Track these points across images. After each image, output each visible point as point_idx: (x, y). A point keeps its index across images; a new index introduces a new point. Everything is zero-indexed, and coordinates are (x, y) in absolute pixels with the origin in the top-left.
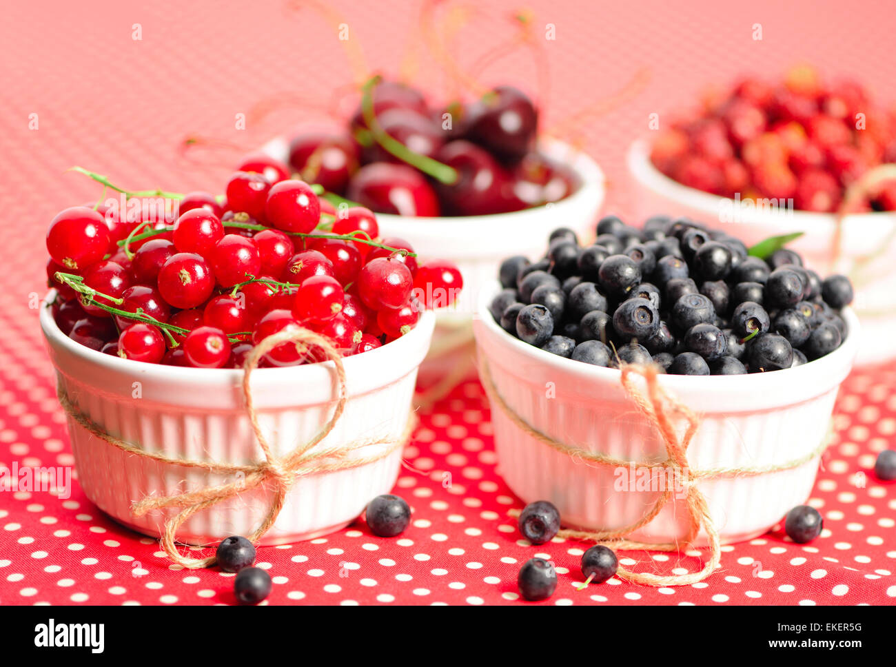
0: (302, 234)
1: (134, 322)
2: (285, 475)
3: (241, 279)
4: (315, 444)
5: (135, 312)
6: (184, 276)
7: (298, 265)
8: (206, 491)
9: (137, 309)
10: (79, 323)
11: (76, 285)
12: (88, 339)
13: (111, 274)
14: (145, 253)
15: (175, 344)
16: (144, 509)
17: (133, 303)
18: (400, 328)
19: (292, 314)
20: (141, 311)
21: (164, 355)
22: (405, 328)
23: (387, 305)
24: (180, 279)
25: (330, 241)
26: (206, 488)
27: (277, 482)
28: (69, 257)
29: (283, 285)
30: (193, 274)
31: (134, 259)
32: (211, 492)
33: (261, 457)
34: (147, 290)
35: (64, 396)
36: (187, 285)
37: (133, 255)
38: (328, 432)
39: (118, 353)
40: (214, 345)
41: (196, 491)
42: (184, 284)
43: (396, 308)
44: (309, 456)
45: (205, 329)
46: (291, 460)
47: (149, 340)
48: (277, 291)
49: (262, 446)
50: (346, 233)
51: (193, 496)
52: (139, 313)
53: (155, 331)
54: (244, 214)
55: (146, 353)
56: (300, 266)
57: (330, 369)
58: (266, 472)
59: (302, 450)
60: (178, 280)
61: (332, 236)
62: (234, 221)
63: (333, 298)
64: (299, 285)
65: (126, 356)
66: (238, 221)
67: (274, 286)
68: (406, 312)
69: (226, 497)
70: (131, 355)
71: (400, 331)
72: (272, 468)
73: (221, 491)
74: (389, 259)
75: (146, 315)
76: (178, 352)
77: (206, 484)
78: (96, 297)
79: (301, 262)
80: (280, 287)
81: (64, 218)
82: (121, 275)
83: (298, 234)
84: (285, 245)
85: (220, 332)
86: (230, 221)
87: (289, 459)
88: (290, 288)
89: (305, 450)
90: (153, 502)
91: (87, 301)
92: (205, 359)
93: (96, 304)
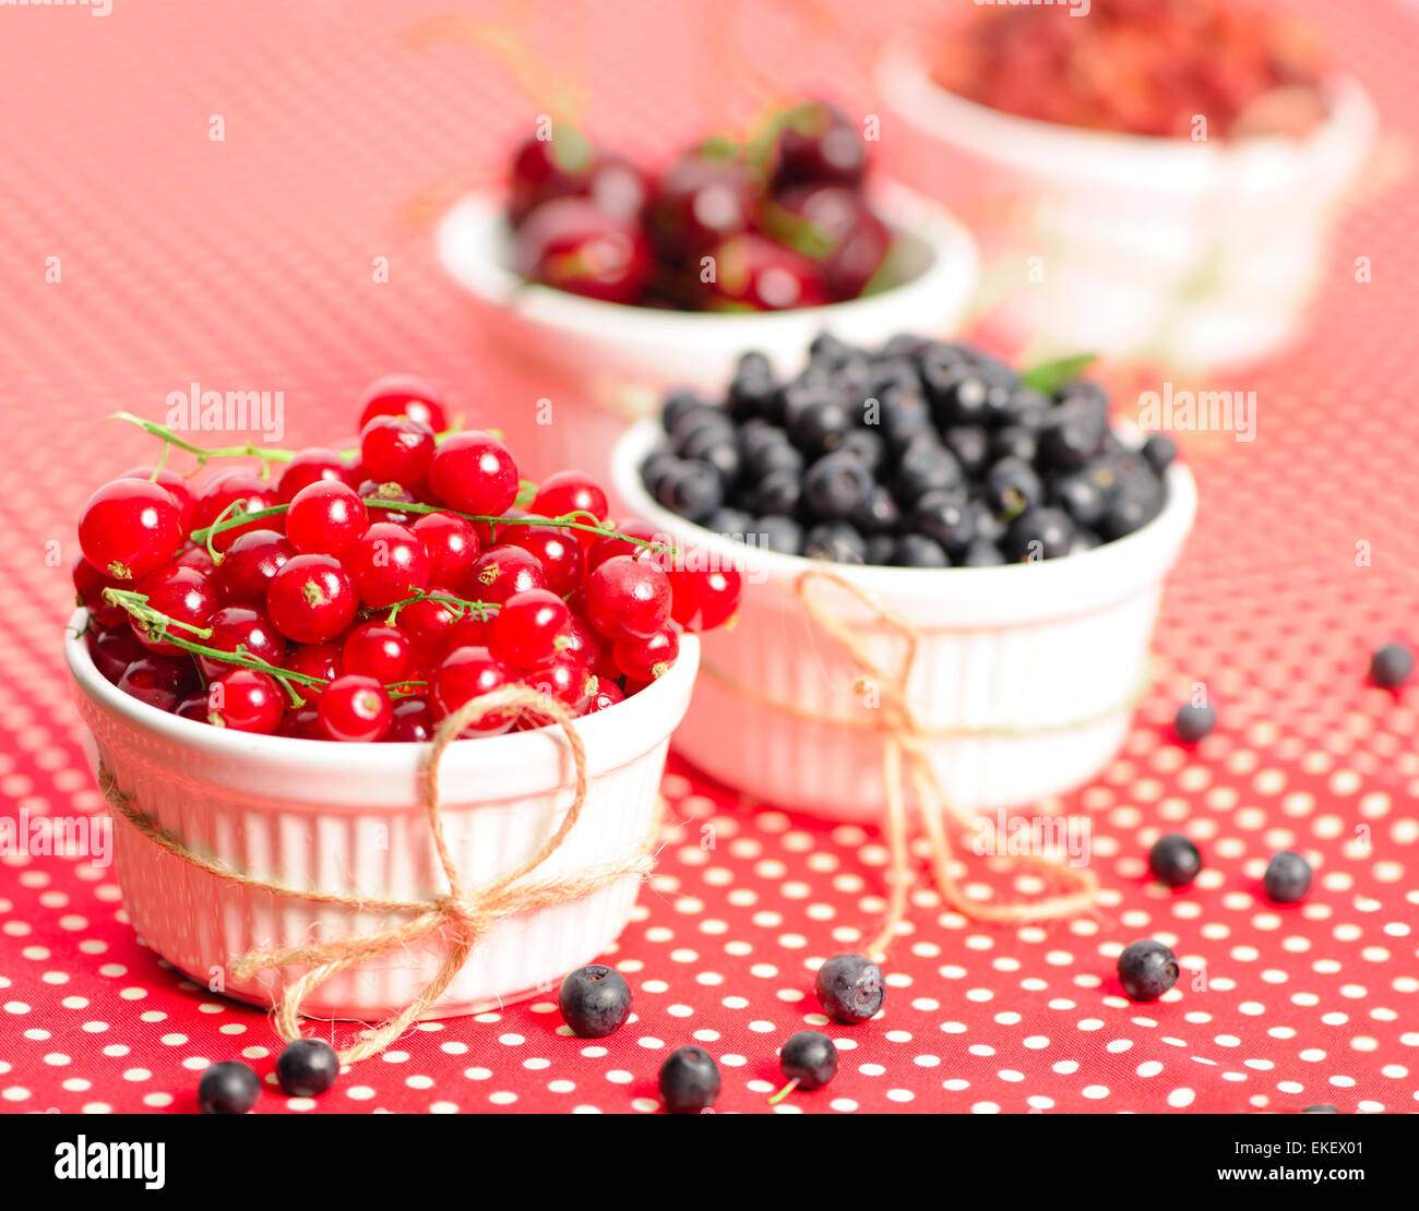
0: (491, 518)
1: (233, 667)
2: (479, 918)
3: (401, 595)
4: (528, 870)
5: (234, 650)
6: (312, 593)
7: (491, 570)
8: (351, 939)
9: (238, 646)
10: (133, 667)
11: (138, 610)
12: (151, 692)
13: (186, 587)
14: (241, 553)
15: (299, 702)
16: (250, 967)
17: (230, 636)
18: (652, 666)
19: (491, 652)
20: (244, 650)
21: (283, 723)
22: (660, 667)
23: (633, 632)
24: (307, 598)
25: (534, 529)
26: (352, 935)
27: (465, 928)
28: (119, 561)
29: (472, 605)
30: (324, 587)
31: (224, 563)
32: (360, 942)
33: (443, 887)
34: (249, 614)
35: (112, 784)
36: (317, 607)
37: (222, 555)
38: (550, 852)
39: (209, 718)
40: (365, 704)
41: (335, 940)
42: (313, 606)
43: (646, 636)
44: (518, 889)
45: (352, 679)
46: (488, 895)
47: (257, 697)
48: (460, 613)
49: (447, 870)
50: (561, 514)
51: (329, 948)
52: (240, 651)
53: (267, 681)
54: (393, 485)
55: (255, 719)
56: (493, 573)
57: (557, 741)
58: (449, 912)
59: (508, 879)
60: (301, 601)
61: (537, 520)
62: (378, 497)
63: (554, 627)
64: (500, 606)
65: (223, 724)
66: (386, 498)
67: (456, 607)
68: (658, 641)
69: (383, 950)
70: (232, 721)
71: (651, 672)
72: (460, 906)
73: (375, 941)
74: (635, 559)
75: (250, 655)
76: (304, 716)
77: (351, 928)
78: (170, 628)
79: (496, 565)
80: (467, 609)
81: (108, 497)
82: (202, 589)
83: (483, 517)
84: (466, 538)
85: (374, 682)
86: (372, 496)
87: (485, 893)
88: (484, 610)
89: (512, 879)
90: (266, 957)
91: (157, 634)
92: (354, 728)
93: (170, 639)
